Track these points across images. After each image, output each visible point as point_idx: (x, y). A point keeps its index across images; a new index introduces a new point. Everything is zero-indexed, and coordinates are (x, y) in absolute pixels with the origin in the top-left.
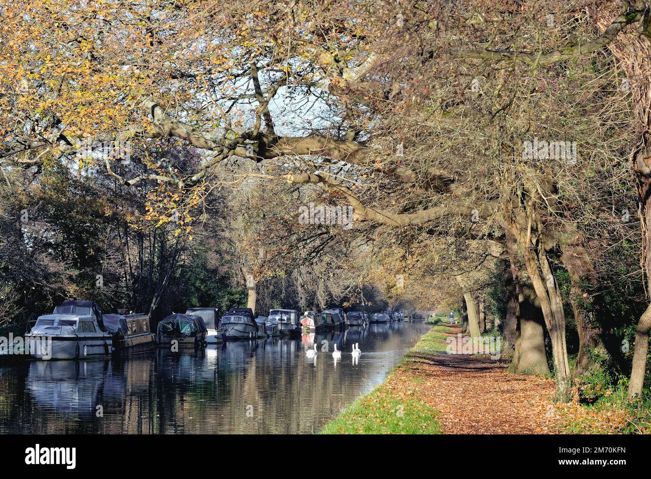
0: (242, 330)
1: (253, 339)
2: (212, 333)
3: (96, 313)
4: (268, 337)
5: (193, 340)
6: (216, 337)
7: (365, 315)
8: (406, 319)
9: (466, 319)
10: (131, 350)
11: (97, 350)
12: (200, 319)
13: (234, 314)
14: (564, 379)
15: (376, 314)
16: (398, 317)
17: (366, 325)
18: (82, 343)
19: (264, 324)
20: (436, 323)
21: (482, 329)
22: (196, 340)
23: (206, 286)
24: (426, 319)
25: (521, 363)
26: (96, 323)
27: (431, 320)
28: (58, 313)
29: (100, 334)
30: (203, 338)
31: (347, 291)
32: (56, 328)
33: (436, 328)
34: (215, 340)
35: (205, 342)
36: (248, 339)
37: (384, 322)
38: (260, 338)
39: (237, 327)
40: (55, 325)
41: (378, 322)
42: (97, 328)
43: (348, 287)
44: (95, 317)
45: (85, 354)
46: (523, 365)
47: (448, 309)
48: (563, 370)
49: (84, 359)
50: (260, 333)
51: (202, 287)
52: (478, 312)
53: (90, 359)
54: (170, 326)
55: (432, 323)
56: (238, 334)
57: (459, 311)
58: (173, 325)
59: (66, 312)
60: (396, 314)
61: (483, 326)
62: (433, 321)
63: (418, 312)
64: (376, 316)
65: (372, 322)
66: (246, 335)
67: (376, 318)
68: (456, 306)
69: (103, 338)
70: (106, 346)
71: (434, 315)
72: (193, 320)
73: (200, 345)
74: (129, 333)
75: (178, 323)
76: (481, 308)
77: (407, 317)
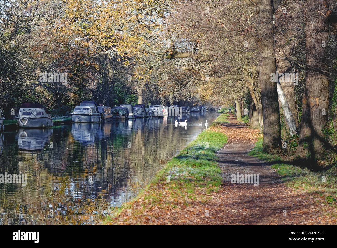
0: (140, 114)
1: (145, 117)
2: (131, 114)
3: (96, 105)
4: (150, 117)
5: (124, 117)
6: (132, 116)
7: (189, 108)
8: (207, 111)
9: (236, 111)
10: (106, 120)
11: (96, 120)
12: (126, 109)
13: (137, 107)
14: (262, 127)
15: (193, 108)
16: (203, 109)
17: (189, 113)
18: (92, 117)
19: (149, 111)
20: (222, 112)
21: (243, 115)
22: (125, 117)
23: (121, 94)
24: (217, 111)
25: (253, 125)
26: (96, 110)
27: (219, 111)
28: (81, 105)
29: (97, 114)
30: (128, 116)
31: (187, 98)
32: (82, 111)
33: (222, 114)
34: (132, 117)
35: (129, 118)
36: (142, 117)
37: (197, 112)
38: (147, 117)
39: (139, 113)
40: (82, 110)
41: (194, 112)
42: (96, 111)
43: (187, 96)
44: (95, 107)
45: (93, 121)
46: (253, 126)
47: (228, 106)
48: (262, 125)
49: (92, 123)
50: (147, 115)
51: (120, 95)
52: (241, 108)
53: (94, 123)
54: (115, 111)
55: (220, 113)
56: (139, 115)
57: (233, 107)
58: (116, 111)
59: (85, 105)
60: (203, 108)
61: (243, 114)
62: (221, 112)
63: (213, 107)
64: (193, 109)
65: (191, 112)
66: (142, 116)
67: (193, 110)
68: (232, 105)
69: (98, 115)
70: (99, 118)
71: (221, 109)
72: (124, 109)
73: (127, 119)
74: (105, 113)
75: (118, 110)
76: (242, 106)
77: (207, 109)
